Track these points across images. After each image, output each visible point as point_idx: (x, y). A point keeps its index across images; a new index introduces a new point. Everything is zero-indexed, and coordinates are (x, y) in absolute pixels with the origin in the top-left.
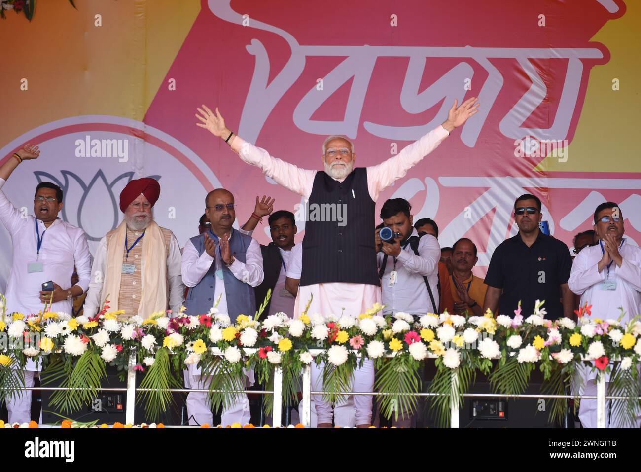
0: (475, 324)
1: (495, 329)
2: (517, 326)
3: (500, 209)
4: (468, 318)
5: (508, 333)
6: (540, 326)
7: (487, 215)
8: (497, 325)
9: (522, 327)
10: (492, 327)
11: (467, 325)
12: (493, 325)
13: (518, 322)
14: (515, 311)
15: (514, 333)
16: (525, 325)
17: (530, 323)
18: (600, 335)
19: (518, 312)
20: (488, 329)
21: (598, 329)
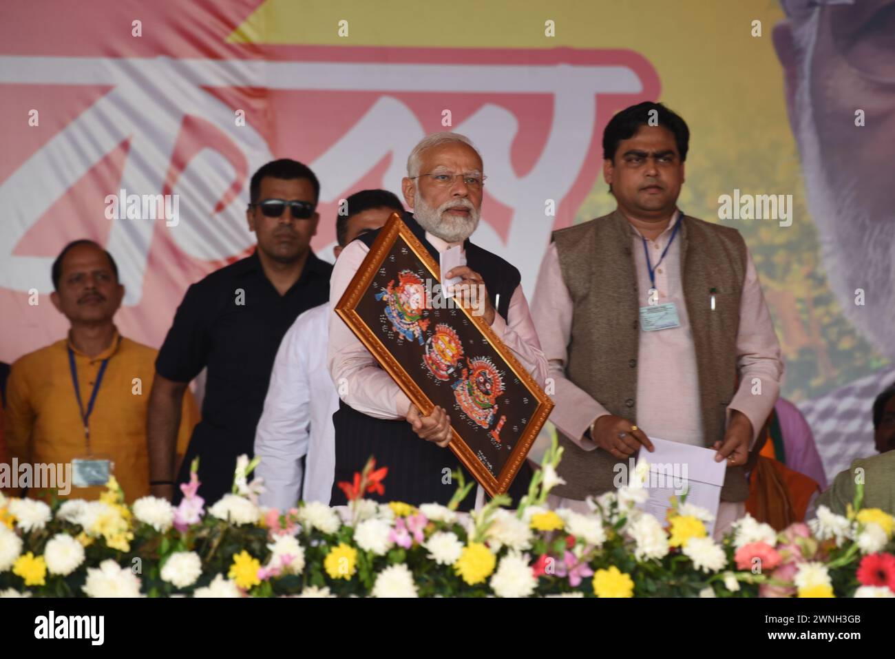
0: (74, 521)
1: (131, 536)
2: (188, 525)
3: (140, 143)
4: (58, 507)
5: (165, 544)
6: (249, 527)
7: (107, 160)
8: (135, 523)
9: (200, 529)
10: (120, 530)
11: (56, 526)
12: (125, 525)
13: (190, 515)
14: (183, 487)
15: (180, 546)
16: (209, 523)
17: (221, 520)
18: (403, 548)
19: (190, 489)
20: (111, 537)
21: (399, 533)
